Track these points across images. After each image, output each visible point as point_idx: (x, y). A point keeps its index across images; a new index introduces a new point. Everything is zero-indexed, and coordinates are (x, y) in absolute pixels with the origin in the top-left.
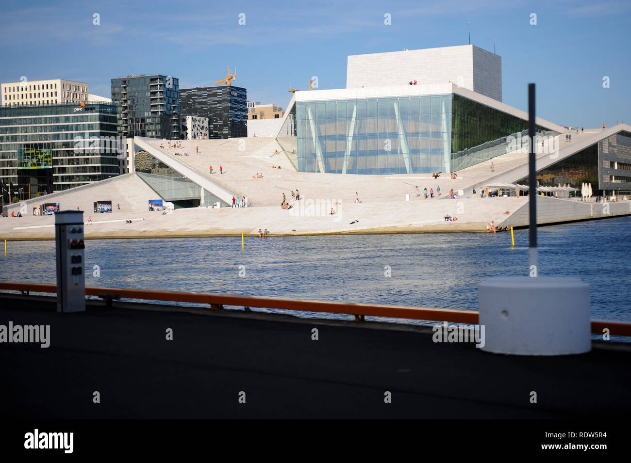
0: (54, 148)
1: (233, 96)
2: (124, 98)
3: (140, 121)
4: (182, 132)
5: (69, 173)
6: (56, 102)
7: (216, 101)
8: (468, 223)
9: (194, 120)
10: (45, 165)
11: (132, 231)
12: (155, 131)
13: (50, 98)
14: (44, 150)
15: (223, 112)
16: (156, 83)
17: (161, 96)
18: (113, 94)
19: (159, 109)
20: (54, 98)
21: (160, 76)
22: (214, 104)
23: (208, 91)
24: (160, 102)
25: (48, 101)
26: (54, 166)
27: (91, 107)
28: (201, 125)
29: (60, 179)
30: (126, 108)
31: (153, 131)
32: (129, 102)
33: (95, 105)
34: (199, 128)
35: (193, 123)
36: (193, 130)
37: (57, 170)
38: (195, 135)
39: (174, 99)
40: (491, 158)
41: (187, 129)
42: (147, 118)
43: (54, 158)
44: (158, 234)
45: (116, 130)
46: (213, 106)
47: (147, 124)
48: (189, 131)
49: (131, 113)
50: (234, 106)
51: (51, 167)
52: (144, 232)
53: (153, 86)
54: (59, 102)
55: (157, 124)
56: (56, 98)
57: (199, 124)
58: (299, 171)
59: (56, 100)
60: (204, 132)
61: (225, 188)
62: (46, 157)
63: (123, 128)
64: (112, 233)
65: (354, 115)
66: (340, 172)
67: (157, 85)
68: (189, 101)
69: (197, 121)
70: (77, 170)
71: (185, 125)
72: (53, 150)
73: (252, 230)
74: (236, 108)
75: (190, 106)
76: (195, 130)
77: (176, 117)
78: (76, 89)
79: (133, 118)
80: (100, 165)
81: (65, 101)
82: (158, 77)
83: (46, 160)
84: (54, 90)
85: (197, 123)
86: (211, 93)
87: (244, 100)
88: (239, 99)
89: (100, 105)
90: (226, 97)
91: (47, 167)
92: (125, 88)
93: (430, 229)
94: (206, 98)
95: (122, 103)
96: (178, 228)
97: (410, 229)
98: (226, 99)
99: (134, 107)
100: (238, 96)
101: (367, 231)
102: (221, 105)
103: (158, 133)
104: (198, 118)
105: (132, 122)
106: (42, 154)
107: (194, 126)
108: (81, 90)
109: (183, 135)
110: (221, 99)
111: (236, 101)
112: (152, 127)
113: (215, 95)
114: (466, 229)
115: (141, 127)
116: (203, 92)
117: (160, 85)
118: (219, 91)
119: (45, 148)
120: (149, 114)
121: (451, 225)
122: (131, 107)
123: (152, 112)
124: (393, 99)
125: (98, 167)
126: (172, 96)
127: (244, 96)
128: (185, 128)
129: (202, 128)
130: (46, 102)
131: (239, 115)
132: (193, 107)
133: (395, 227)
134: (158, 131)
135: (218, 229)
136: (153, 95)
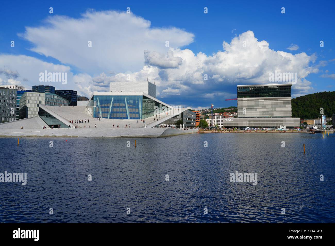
1: (72, 93)
16: (47, 88)
22: (66, 96)
50: (72, 96)
58: (94, 117)
65: (112, 100)
66: (107, 118)
86: (65, 92)
92: (37, 89)
110: (69, 94)
124: (124, 96)
126: (52, 92)
127: (76, 93)
135: (66, 136)
136: (46, 92)
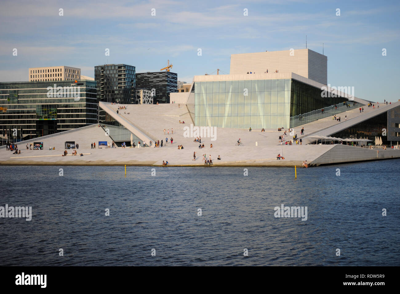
0: (59, 108)
1: (169, 78)
2: (102, 78)
3: (111, 92)
4: (137, 99)
5: (66, 123)
6: (61, 80)
7: (158, 81)
8: (291, 161)
9: (144, 92)
10: (53, 118)
11: (82, 161)
12: (120, 98)
13: (57, 78)
14: (52, 109)
15: (163, 87)
16: (122, 69)
17: (124, 77)
18: (96, 75)
19: (123, 85)
20: (60, 77)
21: (124, 65)
22: (157, 83)
23: (154, 74)
24: (124, 81)
25: (56, 79)
26: (58, 119)
27: (81, 83)
28: (149, 95)
29: (61, 126)
30: (103, 84)
31: (119, 98)
32: (105, 81)
33: (84, 82)
34: (147, 97)
35: (144, 94)
36: (143, 98)
37: (60, 121)
38: (145, 101)
39: (132, 79)
40: (317, 120)
41: (140, 97)
42: (115, 90)
43: (58, 114)
44: (97, 164)
45: (96, 98)
46: (157, 84)
47: (115, 94)
48: (141, 99)
49: (106, 87)
50: (169, 84)
51: (56, 119)
52: (90, 161)
53: (120, 71)
54: (63, 79)
55: (121, 94)
56: (61, 77)
57: (147, 94)
59: (61, 79)
60: (150, 99)
61: (147, 135)
62: (53, 113)
63: (101, 97)
64: (70, 162)
65: (231, 91)
66: (221, 127)
67: (122, 70)
68: (142, 80)
69: (146, 93)
70: (72, 121)
71: (139, 95)
72: (58, 109)
73: (155, 162)
74: (171, 85)
75: (143, 83)
76: (145, 98)
77: (133, 90)
78: (73, 72)
79: (107, 90)
80: (85, 118)
81: (67, 79)
82: (123, 66)
83: (53, 115)
84: (60, 73)
85: (146, 94)
86: (155, 76)
87: (176, 81)
88: (172, 80)
89: (86, 82)
90: (165, 79)
91: (53, 119)
92: (102, 72)
93: (267, 164)
94: (153, 79)
95: (101, 81)
96: (111, 160)
97: (255, 164)
98: (165, 80)
99: (108, 84)
100: (172, 78)
101: (227, 165)
102: (161, 83)
103: (122, 100)
104: (147, 91)
105: (106, 93)
106: (51, 111)
107: (144, 96)
108: (76, 72)
109: (137, 101)
110: (162, 80)
111: (170, 81)
112: (118, 96)
113: (158, 77)
114: (289, 165)
115: (112, 96)
116: (151, 75)
117: (124, 70)
118: (160, 75)
119: (53, 107)
120: (116, 88)
121: (280, 162)
122: (106, 83)
123: (118, 87)
124: (255, 82)
125: (85, 119)
126: (131, 77)
127: (176, 78)
128: (139, 97)
129: (149, 97)
130: (55, 80)
131: (172, 90)
132: (144, 84)
133: (245, 162)
134: (122, 98)
135: (135, 161)
136: (120, 76)
